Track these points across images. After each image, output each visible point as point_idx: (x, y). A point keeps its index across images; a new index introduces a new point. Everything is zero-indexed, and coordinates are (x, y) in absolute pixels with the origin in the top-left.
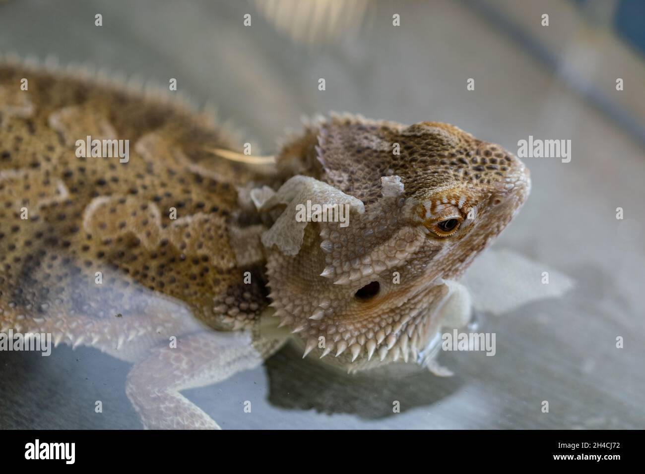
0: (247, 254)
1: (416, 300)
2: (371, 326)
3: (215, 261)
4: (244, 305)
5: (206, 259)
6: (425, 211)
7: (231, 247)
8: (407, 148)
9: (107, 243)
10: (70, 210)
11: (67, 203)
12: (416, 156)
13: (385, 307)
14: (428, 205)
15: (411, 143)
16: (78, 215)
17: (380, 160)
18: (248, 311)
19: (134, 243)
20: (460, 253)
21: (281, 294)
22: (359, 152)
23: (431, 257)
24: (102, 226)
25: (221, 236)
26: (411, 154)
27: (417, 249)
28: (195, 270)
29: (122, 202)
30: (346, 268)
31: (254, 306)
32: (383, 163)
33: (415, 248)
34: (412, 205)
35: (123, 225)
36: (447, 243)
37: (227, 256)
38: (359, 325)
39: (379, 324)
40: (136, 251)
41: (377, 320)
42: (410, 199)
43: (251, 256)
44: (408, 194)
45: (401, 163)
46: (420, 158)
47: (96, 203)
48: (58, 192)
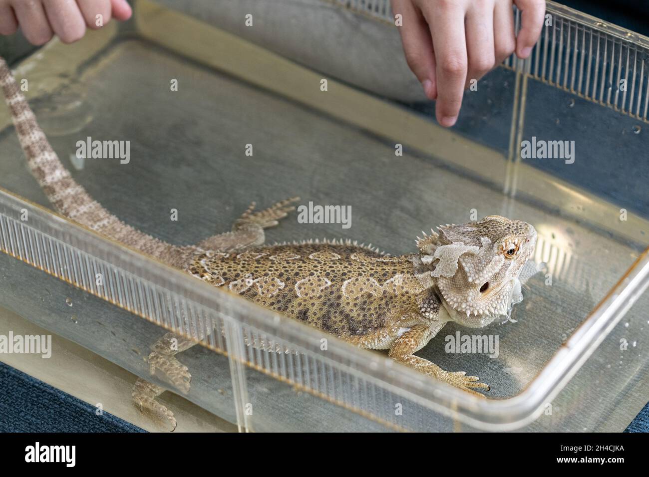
0: (428, 284)
1: (504, 288)
2: (489, 302)
3: (412, 292)
4: (432, 306)
5: (407, 292)
6: (503, 247)
7: (419, 283)
8: (485, 227)
9: (357, 298)
10: (334, 289)
11: (332, 286)
12: (490, 229)
13: (492, 293)
14: (504, 244)
15: (486, 225)
16: (338, 290)
17: (474, 235)
18: (434, 308)
19: (370, 296)
20: (517, 265)
21: (449, 295)
22: (463, 233)
23: (507, 267)
24: (352, 292)
25: (411, 281)
26: (487, 229)
27: (503, 265)
28: (405, 298)
29: (357, 280)
30: (477, 276)
31: (436, 306)
32: (476, 235)
33: (502, 264)
34: (497, 247)
35: (361, 289)
36: (512, 261)
37: (417, 288)
38: (484, 302)
39: (492, 300)
40: (372, 299)
41: (491, 299)
42: (496, 244)
43: (430, 284)
44: (493, 243)
45: (484, 233)
46: (491, 230)
47: (345, 283)
48: (326, 282)
